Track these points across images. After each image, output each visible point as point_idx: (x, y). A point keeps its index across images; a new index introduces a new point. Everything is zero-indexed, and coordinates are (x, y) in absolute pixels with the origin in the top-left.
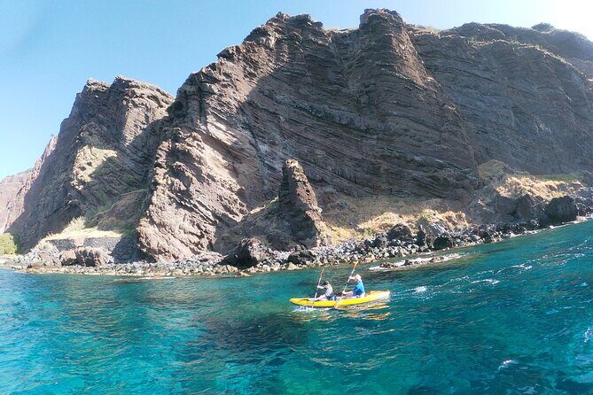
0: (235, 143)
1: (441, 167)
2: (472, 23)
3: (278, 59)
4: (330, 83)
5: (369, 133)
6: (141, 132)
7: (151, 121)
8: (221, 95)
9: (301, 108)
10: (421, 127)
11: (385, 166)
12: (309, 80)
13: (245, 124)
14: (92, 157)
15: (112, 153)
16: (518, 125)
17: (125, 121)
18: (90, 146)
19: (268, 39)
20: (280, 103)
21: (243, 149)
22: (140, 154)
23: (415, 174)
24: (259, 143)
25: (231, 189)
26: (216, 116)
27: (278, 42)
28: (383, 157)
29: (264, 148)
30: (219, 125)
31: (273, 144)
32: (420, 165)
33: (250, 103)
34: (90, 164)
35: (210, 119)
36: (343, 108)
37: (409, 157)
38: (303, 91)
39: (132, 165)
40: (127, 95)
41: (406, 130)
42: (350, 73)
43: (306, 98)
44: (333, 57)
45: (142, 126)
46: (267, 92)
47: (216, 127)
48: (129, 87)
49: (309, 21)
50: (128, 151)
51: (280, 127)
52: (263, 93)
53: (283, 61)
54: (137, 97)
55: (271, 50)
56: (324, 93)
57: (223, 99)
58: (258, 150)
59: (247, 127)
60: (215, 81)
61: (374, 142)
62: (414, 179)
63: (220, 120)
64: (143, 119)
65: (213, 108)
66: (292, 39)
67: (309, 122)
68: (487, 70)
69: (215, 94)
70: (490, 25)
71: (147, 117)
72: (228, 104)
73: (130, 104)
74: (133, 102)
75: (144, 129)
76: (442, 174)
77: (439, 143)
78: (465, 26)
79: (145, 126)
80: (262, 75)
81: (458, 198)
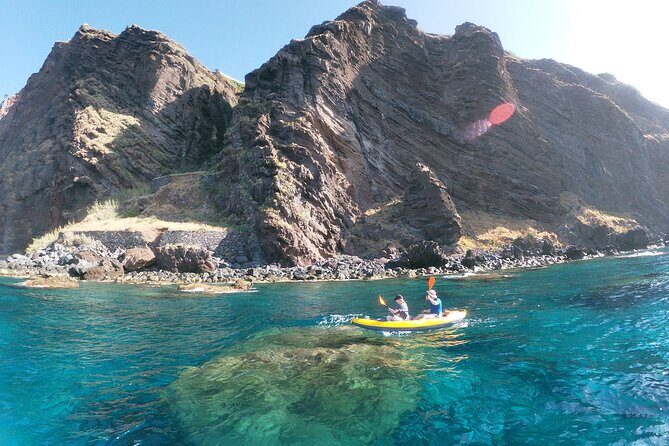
0: (342, 134)
1: (536, 192)
2: (551, 60)
3: (374, 49)
4: (427, 89)
5: (467, 149)
6: (174, 98)
7: (188, 87)
8: (332, 75)
9: (401, 109)
10: (519, 153)
11: (483, 183)
12: (407, 80)
13: (350, 113)
14: (102, 121)
15: (133, 121)
16: (587, 165)
17: (155, 81)
18: (97, 108)
19: (367, 24)
20: (379, 98)
21: (350, 142)
22: (173, 126)
23: (511, 194)
24: (363, 137)
25: (342, 185)
26: (325, 98)
27: (375, 29)
28: (482, 174)
29: (368, 144)
30: (326, 108)
31: (376, 142)
32: (516, 187)
33: (355, 91)
34: (102, 130)
35: (320, 99)
36: (441, 117)
37: (508, 178)
38: (401, 90)
39: (162, 138)
40: (156, 48)
41: (506, 153)
42: (445, 83)
43: (403, 99)
44: (427, 61)
45: (177, 91)
46: (368, 84)
47: (324, 111)
48: (154, 39)
49: (405, 16)
50: (157, 121)
51: (381, 124)
52: (365, 83)
53: (380, 53)
54: (171, 53)
55: (368, 36)
56: (421, 98)
57: (335, 81)
58: (362, 145)
59: (352, 117)
60: (327, 56)
61: (471, 158)
62: (512, 199)
63: (328, 103)
64: (177, 82)
65: (324, 88)
66: (387, 30)
67: (408, 124)
68: (565, 110)
69: (326, 71)
70: (565, 65)
71: (183, 82)
72: (338, 87)
73: (164, 61)
74: (168, 59)
75: (178, 96)
76: (538, 198)
77: (532, 170)
78: (544, 60)
79: (181, 92)
80: (363, 63)
81: (549, 221)
